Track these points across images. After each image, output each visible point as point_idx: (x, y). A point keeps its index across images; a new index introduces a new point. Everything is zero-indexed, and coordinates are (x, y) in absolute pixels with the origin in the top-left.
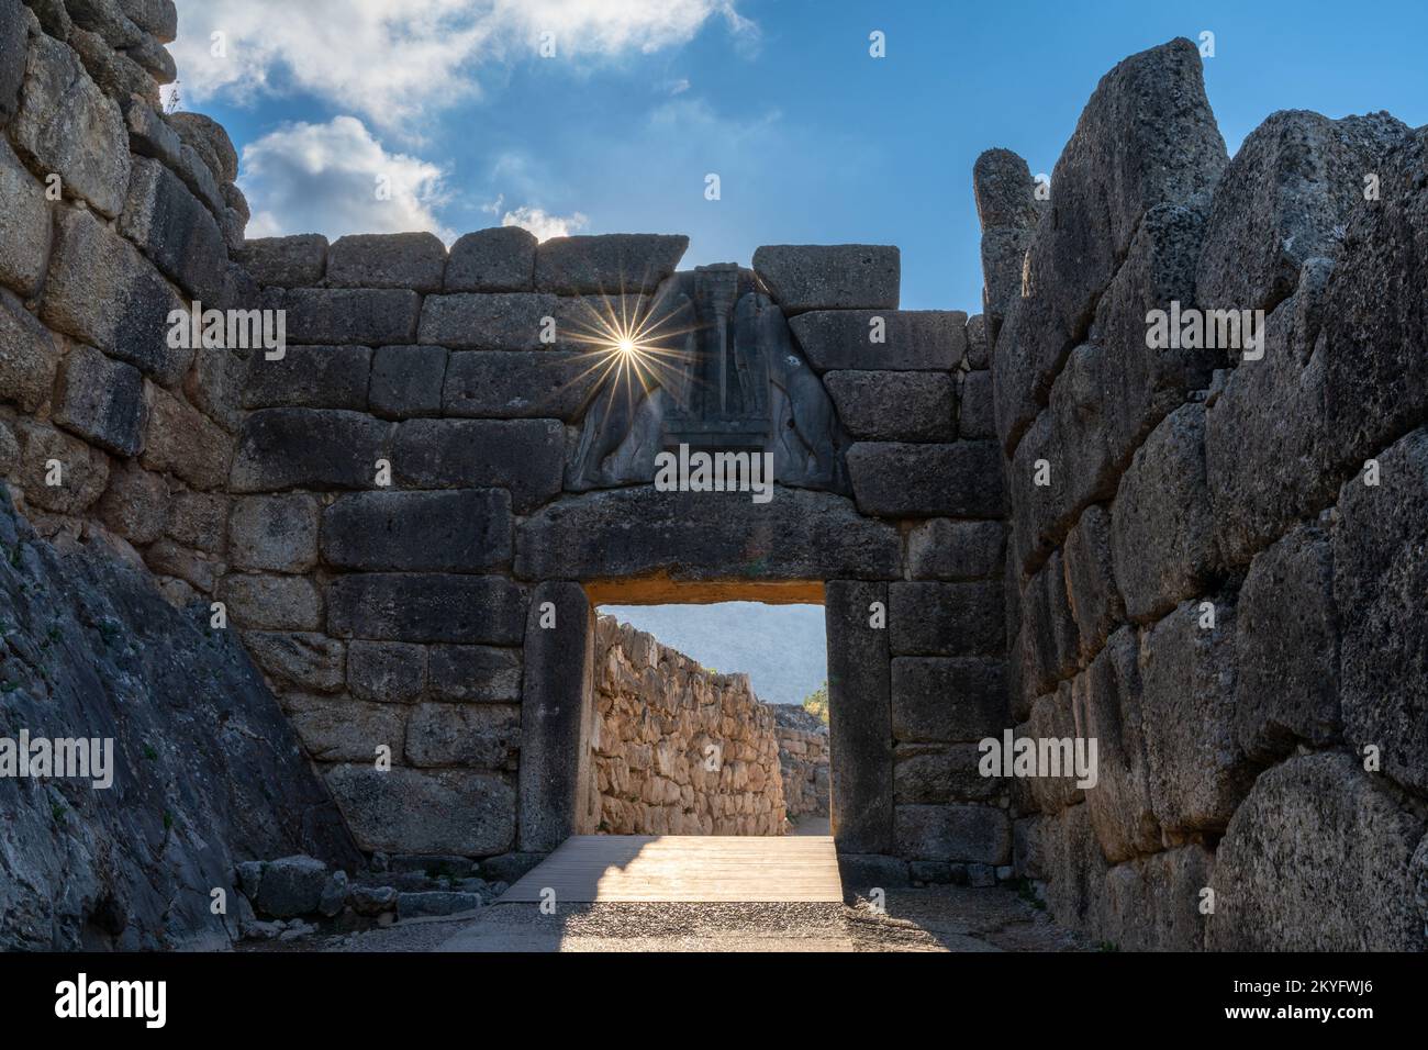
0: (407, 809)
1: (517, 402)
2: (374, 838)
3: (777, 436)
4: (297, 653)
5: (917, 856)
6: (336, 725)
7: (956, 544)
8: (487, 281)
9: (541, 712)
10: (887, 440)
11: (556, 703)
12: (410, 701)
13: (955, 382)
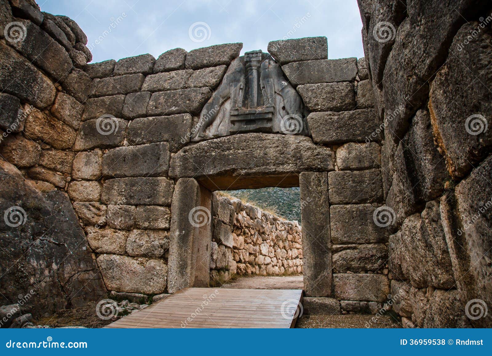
0: (125, 274)
1: (174, 109)
2: (112, 285)
3: (278, 114)
4: (90, 210)
5: (344, 298)
6: (102, 238)
7: (358, 153)
8: (167, 67)
9: (177, 233)
10: (325, 111)
11: (184, 229)
12: (128, 229)
13: (354, 86)
